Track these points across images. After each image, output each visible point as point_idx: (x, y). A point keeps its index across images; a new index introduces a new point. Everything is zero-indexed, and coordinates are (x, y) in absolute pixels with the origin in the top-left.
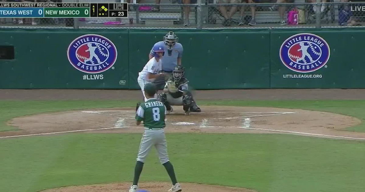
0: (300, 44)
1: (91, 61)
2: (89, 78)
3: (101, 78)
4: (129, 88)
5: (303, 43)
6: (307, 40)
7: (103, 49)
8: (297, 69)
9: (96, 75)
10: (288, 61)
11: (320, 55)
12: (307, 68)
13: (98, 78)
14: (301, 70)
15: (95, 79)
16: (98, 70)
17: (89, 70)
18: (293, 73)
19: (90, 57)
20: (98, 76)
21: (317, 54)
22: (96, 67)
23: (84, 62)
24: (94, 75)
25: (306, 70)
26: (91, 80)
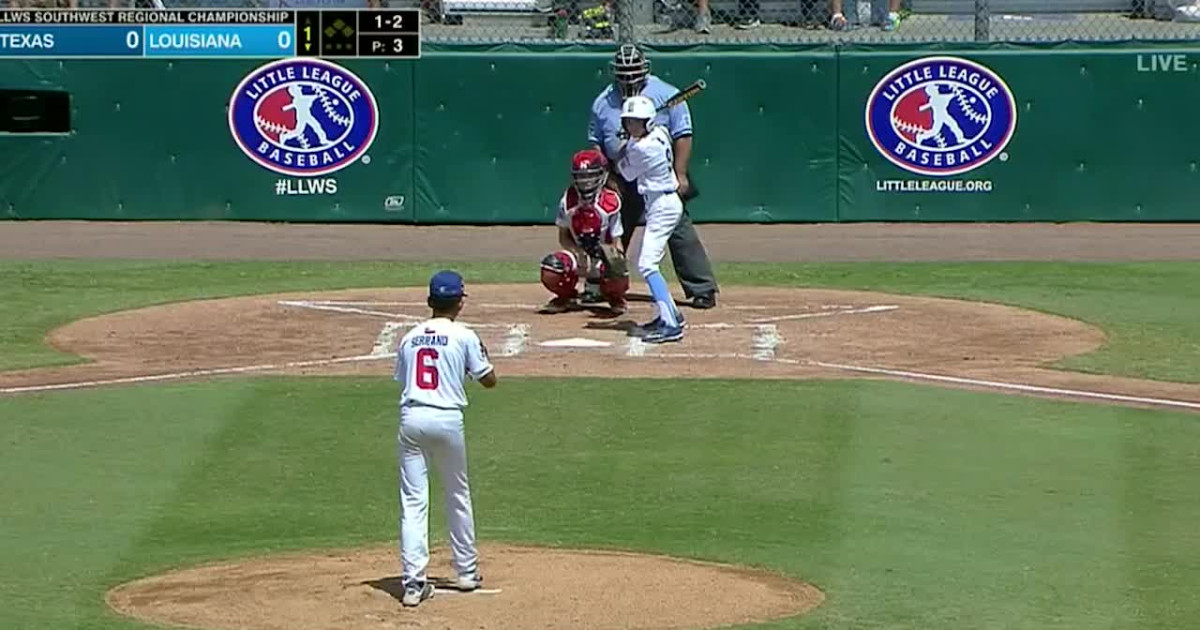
0: (927, 90)
1: (301, 137)
2: (292, 189)
3: (331, 189)
4: (416, 221)
5: (936, 85)
6: (947, 79)
7: (336, 102)
8: (917, 163)
9: (316, 182)
10: (889, 140)
11: (986, 122)
12: (946, 161)
13: (320, 190)
14: (930, 166)
15: (313, 191)
16: (321, 166)
17: (294, 166)
18: (906, 176)
19: (298, 126)
20: (320, 183)
21: (978, 119)
22: (316, 157)
23: (279, 141)
24: (309, 182)
25: (944, 166)
26: (298, 194)
